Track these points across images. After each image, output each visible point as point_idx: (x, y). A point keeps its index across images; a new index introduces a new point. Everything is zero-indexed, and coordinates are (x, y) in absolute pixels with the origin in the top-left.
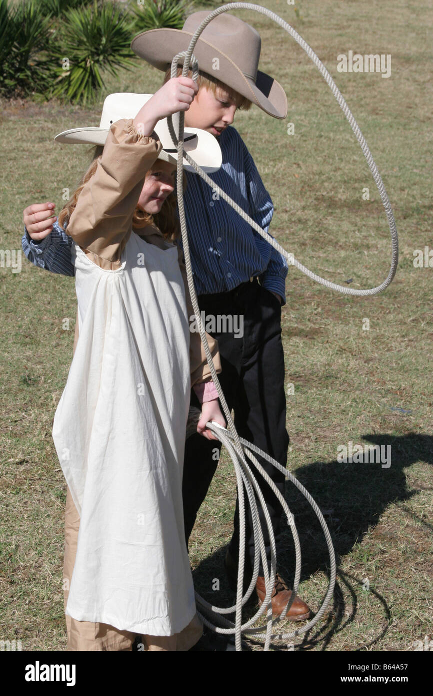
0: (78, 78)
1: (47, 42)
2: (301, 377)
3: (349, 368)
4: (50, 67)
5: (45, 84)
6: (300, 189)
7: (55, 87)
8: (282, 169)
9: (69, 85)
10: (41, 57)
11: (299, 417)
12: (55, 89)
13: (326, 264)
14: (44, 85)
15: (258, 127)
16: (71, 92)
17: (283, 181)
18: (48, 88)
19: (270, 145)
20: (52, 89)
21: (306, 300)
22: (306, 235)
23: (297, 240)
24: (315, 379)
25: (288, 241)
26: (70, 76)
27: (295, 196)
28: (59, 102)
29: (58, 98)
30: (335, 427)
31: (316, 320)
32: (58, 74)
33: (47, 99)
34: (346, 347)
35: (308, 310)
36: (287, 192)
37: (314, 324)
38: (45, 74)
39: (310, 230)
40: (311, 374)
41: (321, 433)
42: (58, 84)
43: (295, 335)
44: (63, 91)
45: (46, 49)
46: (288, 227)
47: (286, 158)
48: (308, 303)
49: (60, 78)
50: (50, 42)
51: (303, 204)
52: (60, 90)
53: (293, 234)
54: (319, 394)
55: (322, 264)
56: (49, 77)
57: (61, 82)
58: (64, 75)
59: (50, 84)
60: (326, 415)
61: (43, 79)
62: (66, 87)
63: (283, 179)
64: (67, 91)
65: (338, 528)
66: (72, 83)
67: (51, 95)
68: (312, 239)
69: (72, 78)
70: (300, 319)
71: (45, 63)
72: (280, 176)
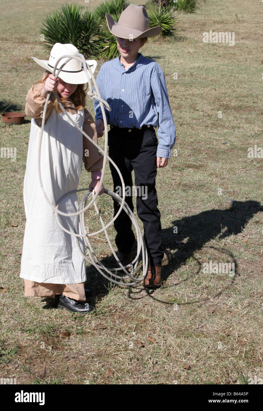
0: (113, 49)
1: (99, 31)
2: (187, 186)
3: (212, 182)
4: (100, 43)
5: (98, 51)
6: (213, 101)
7: (102, 53)
8: (206, 91)
9: (109, 52)
10: (96, 38)
11: (181, 203)
12: (102, 54)
13: (216, 136)
14: (97, 52)
15: (201, 72)
16: (110, 56)
17: (205, 97)
18: (98, 54)
19: (204, 80)
20: (100, 54)
21: (201, 152)
22: (209, 122)
23: (204, 124)
24: (194, 187)
25: (200, 125)
26: (109, 47)
27: (210, 104)
28: (104, 60)
29: (103, 59)
30: (197, 207)
31: (204, 160)
32: (104, 46)
33: (98, 59)
34: (214, 173)
35: (201, 156)
36: (206, 102)
37: (202, 162)
38: (97, 47)
39: (212, 120)
40: (193, 185)
41: (189, 210)
42: (103, 51)
43: (191, 168)
44: (106, 55)
45: (99, 35)
46: (202, 118)
47: (210, 86)
48: (202, 153)
49: (105, 49)
50: (100, 31)
51: (212, 107)
52: (104, 55)
53: (204, 122)
54: (194, 193)
55: (214, 136)
56: (99, 48)
57: (105, 50)
58: (106, 47)
59: (100, 52)
60: (194, 202)
61: (97, 49)
62: (108, 53)
63: (206, 96)
64: (108, 55)
65: (182, 249)
66: (110, 51)
67: (100, 57)
68: (212, 124)
69: (110, 49)
70: (195, 161)
71: (98, 41)
72: (205, 95)
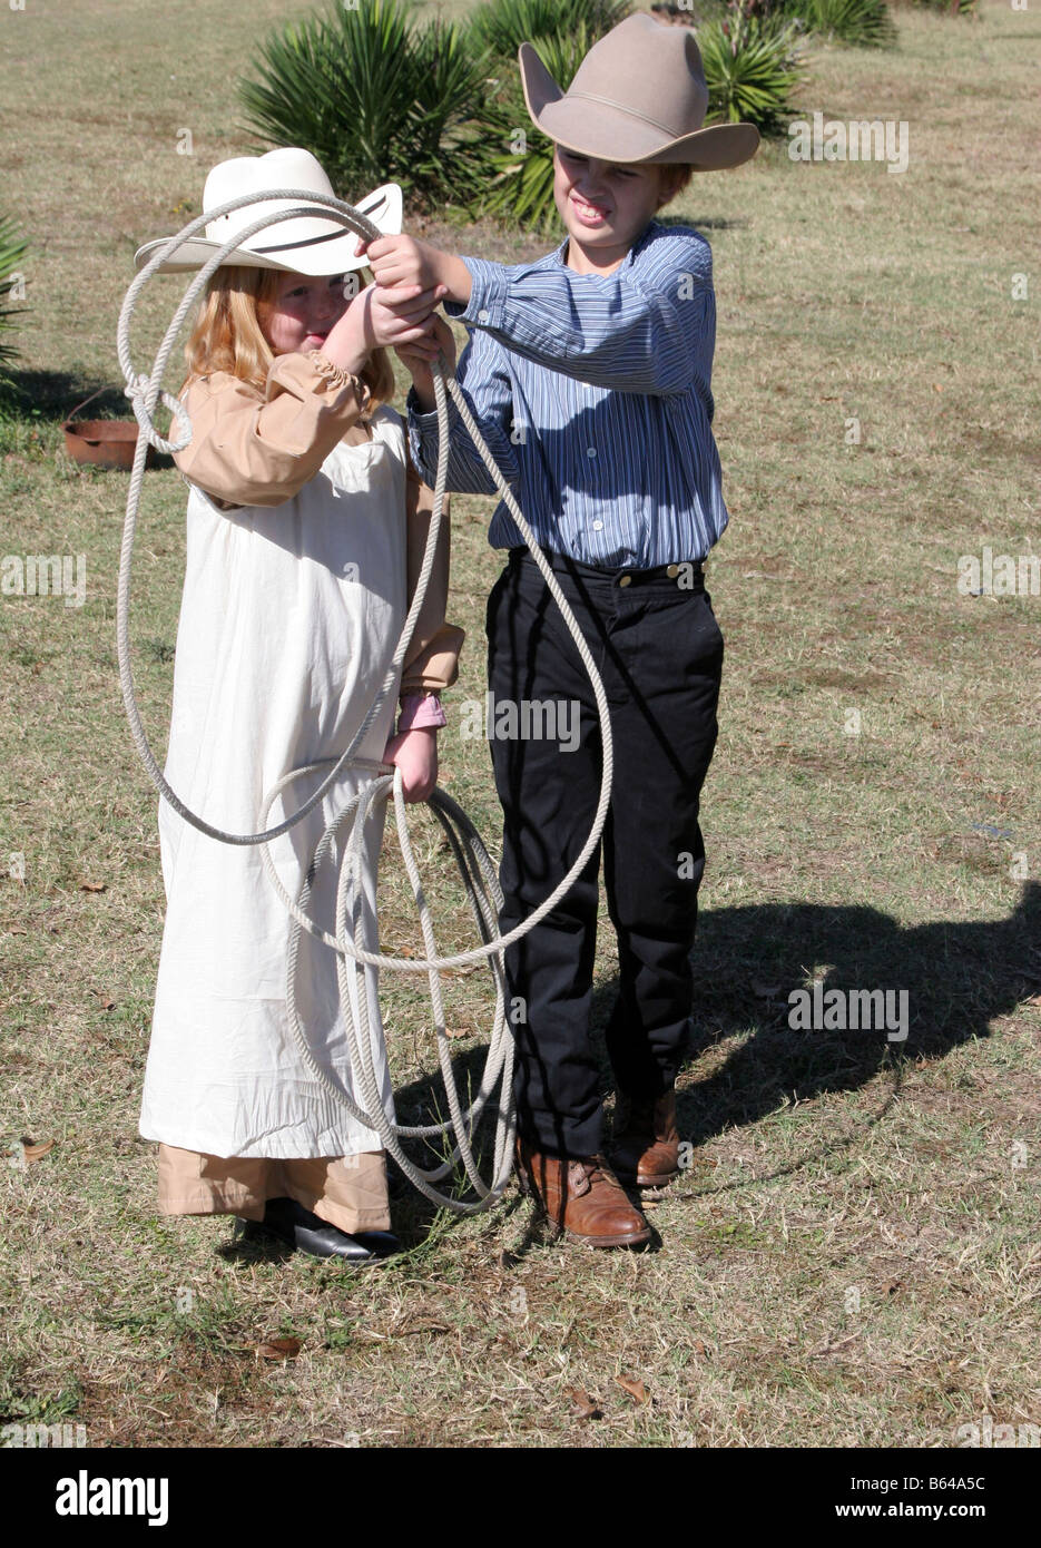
0: (538, 179)
1: (481, 102)
2: (814, 759)
3: (918, 749)
4: (484, 155)
5: (472, 187)
6: (936, 414)
7: (491, 194)
8: (912, 374)
9: (520, 190)
10: (468, 132)
11: (781, 827)
12: (489, 200)
13: (942, 558)
14: (469, 190)
15: (896, 291)
16: (521, 206)
17: (907, 397)
18: (475, 196)
19: (906, 326)
20: (483, 198)
21: (879, 624)
22: (918, 501)
23: (896, 510)
24: (842, 764)
25: (880, 511)
26: (522, 173)
27: (923, 427)
28: (496, 224)
29: (495, 218)
30: (848, 851)
31: (886, 659)
32: (498, 168)
33: (473, 217)
34: (924, 713)
35: (875, 640)
36: (908, 418)
37: (878, 667)
38: (473, 167)
39: (930, 493)
40: (836, 757)
41: (814, 860)
42: (495, 188)
43: (831, 684)
44: (504, 203)
45: (480, 118)
46: (887, 485)
47: (929, 354)
48: (881, 629)
49: (501, 177)
50: (487, 103)
51: (933, 442)
52: (500, 202)
53: (894, 498)
54: (838, 792)
55: (934, 558)
56: (480, 175)
57: (502, 184)
58: (510, 170)
59: (481, 188)
60: (838, 827)
61: (468, 178)
62: (513, 196)
63: (910, 392)
64: (513, 202)
65: (778, 1019)
66: (525, 188)
67: (481, 211)
68: (928, 508)
69: (525, 178)
70: (850, 658)
71: (475, 145)
72: (905, 387)
